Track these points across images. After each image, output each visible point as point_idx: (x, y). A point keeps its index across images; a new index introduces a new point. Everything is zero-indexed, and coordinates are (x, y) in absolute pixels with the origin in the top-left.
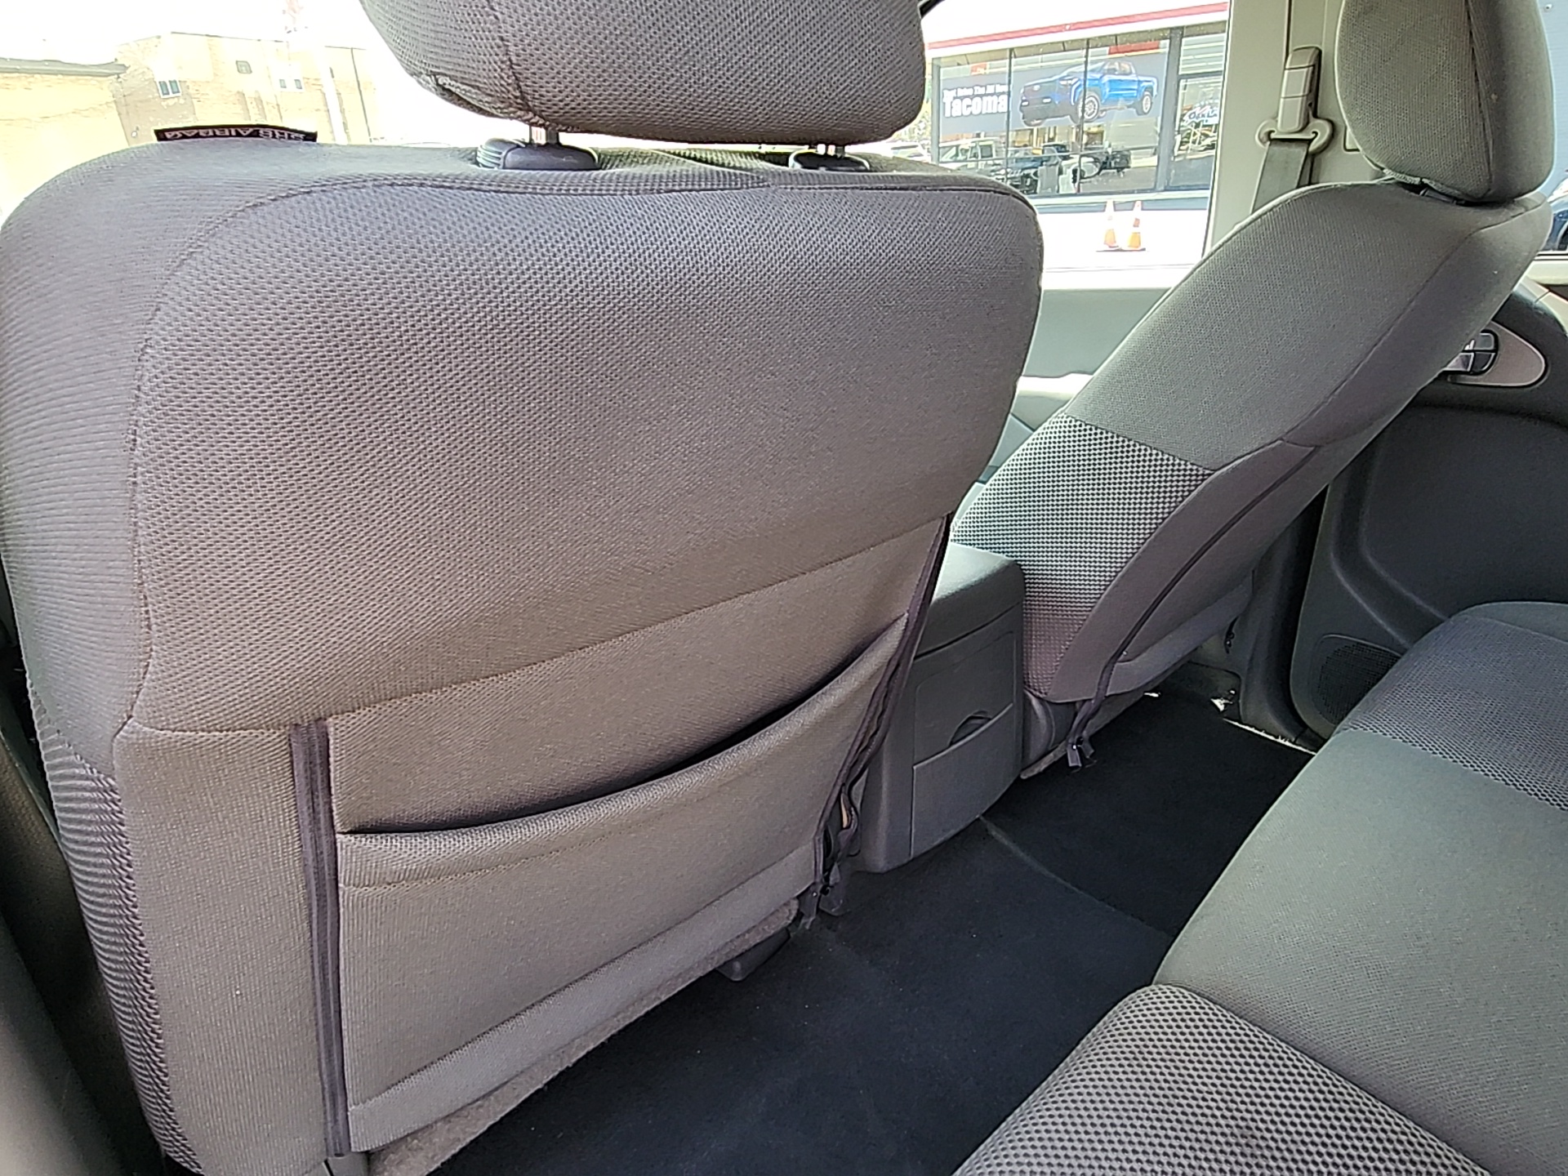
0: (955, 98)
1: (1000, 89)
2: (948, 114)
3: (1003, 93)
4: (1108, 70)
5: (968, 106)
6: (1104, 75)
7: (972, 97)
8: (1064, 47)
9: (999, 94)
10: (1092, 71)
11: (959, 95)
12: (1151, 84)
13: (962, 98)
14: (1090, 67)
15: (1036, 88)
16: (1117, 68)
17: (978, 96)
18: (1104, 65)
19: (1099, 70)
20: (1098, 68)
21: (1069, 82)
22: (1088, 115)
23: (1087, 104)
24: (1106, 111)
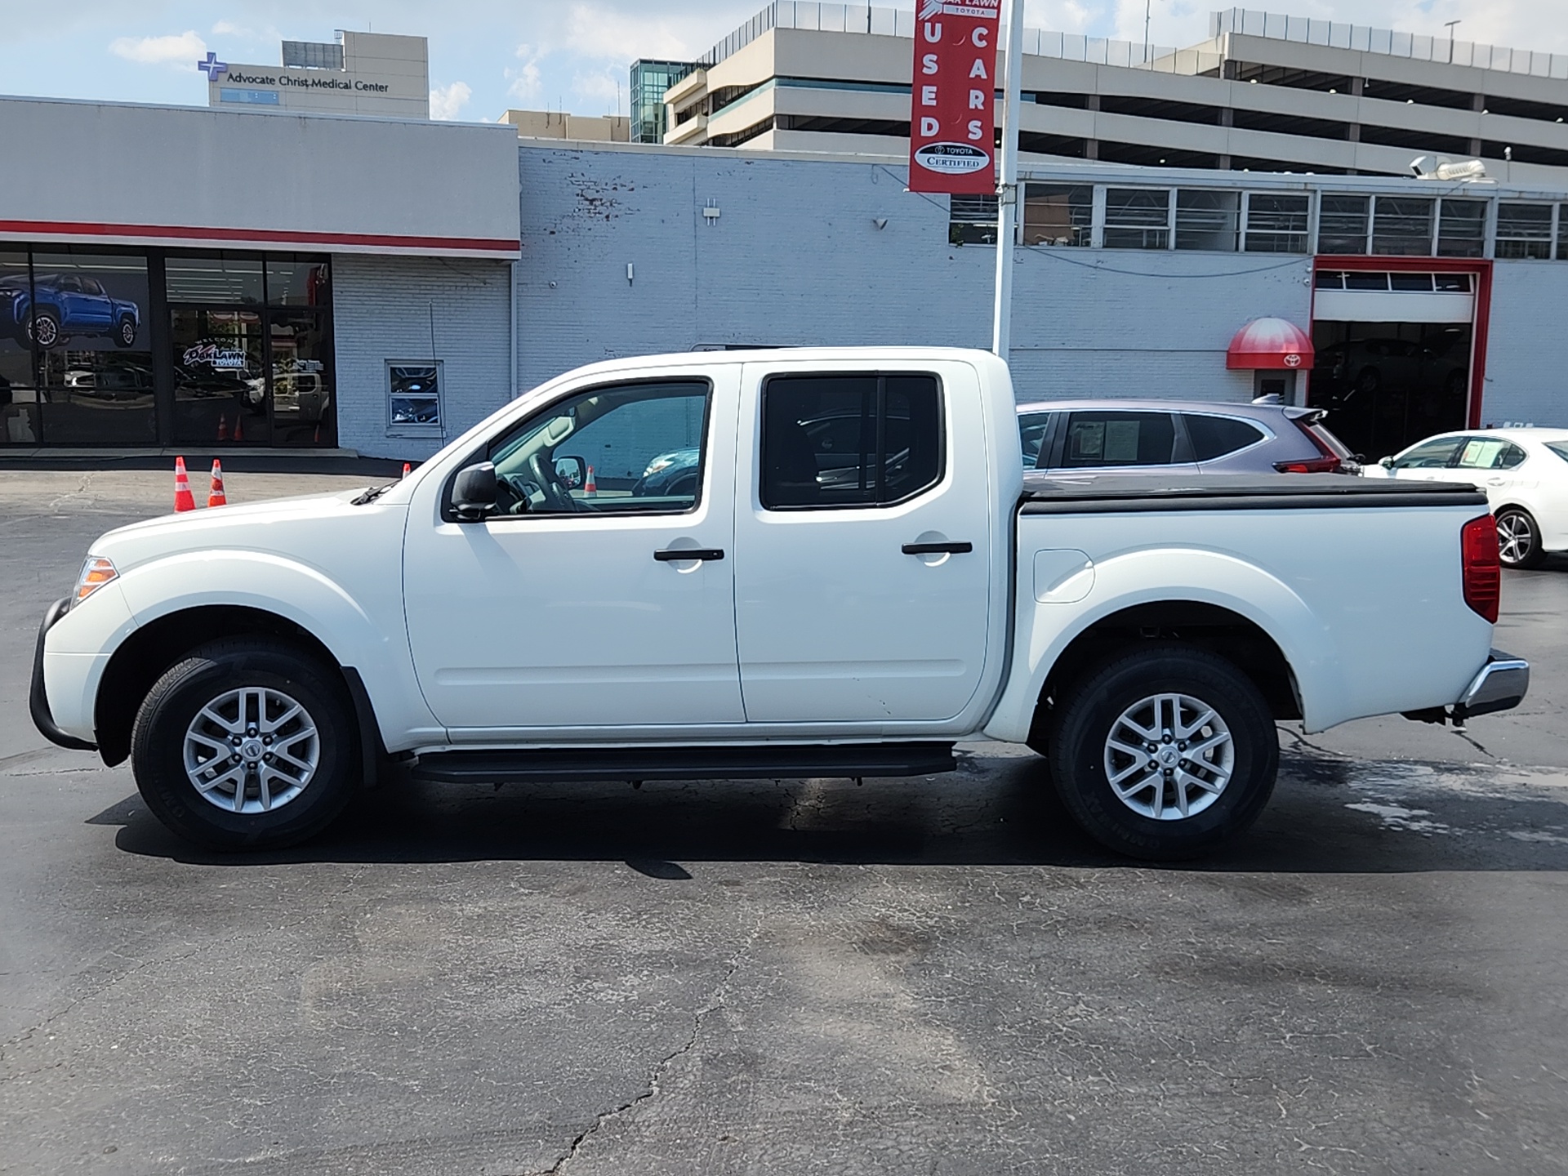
4: (65, 285)
6: (61, 290)
10: (43, 283)
12: (130, 309)
14: (37, 278)
16: (79, 284)
18: (57, 279)
19: (53, 283)
20: (49, 280)
21: (9, 293)
22: (44, 340)
23: (39, 325)
24: (69, 336)
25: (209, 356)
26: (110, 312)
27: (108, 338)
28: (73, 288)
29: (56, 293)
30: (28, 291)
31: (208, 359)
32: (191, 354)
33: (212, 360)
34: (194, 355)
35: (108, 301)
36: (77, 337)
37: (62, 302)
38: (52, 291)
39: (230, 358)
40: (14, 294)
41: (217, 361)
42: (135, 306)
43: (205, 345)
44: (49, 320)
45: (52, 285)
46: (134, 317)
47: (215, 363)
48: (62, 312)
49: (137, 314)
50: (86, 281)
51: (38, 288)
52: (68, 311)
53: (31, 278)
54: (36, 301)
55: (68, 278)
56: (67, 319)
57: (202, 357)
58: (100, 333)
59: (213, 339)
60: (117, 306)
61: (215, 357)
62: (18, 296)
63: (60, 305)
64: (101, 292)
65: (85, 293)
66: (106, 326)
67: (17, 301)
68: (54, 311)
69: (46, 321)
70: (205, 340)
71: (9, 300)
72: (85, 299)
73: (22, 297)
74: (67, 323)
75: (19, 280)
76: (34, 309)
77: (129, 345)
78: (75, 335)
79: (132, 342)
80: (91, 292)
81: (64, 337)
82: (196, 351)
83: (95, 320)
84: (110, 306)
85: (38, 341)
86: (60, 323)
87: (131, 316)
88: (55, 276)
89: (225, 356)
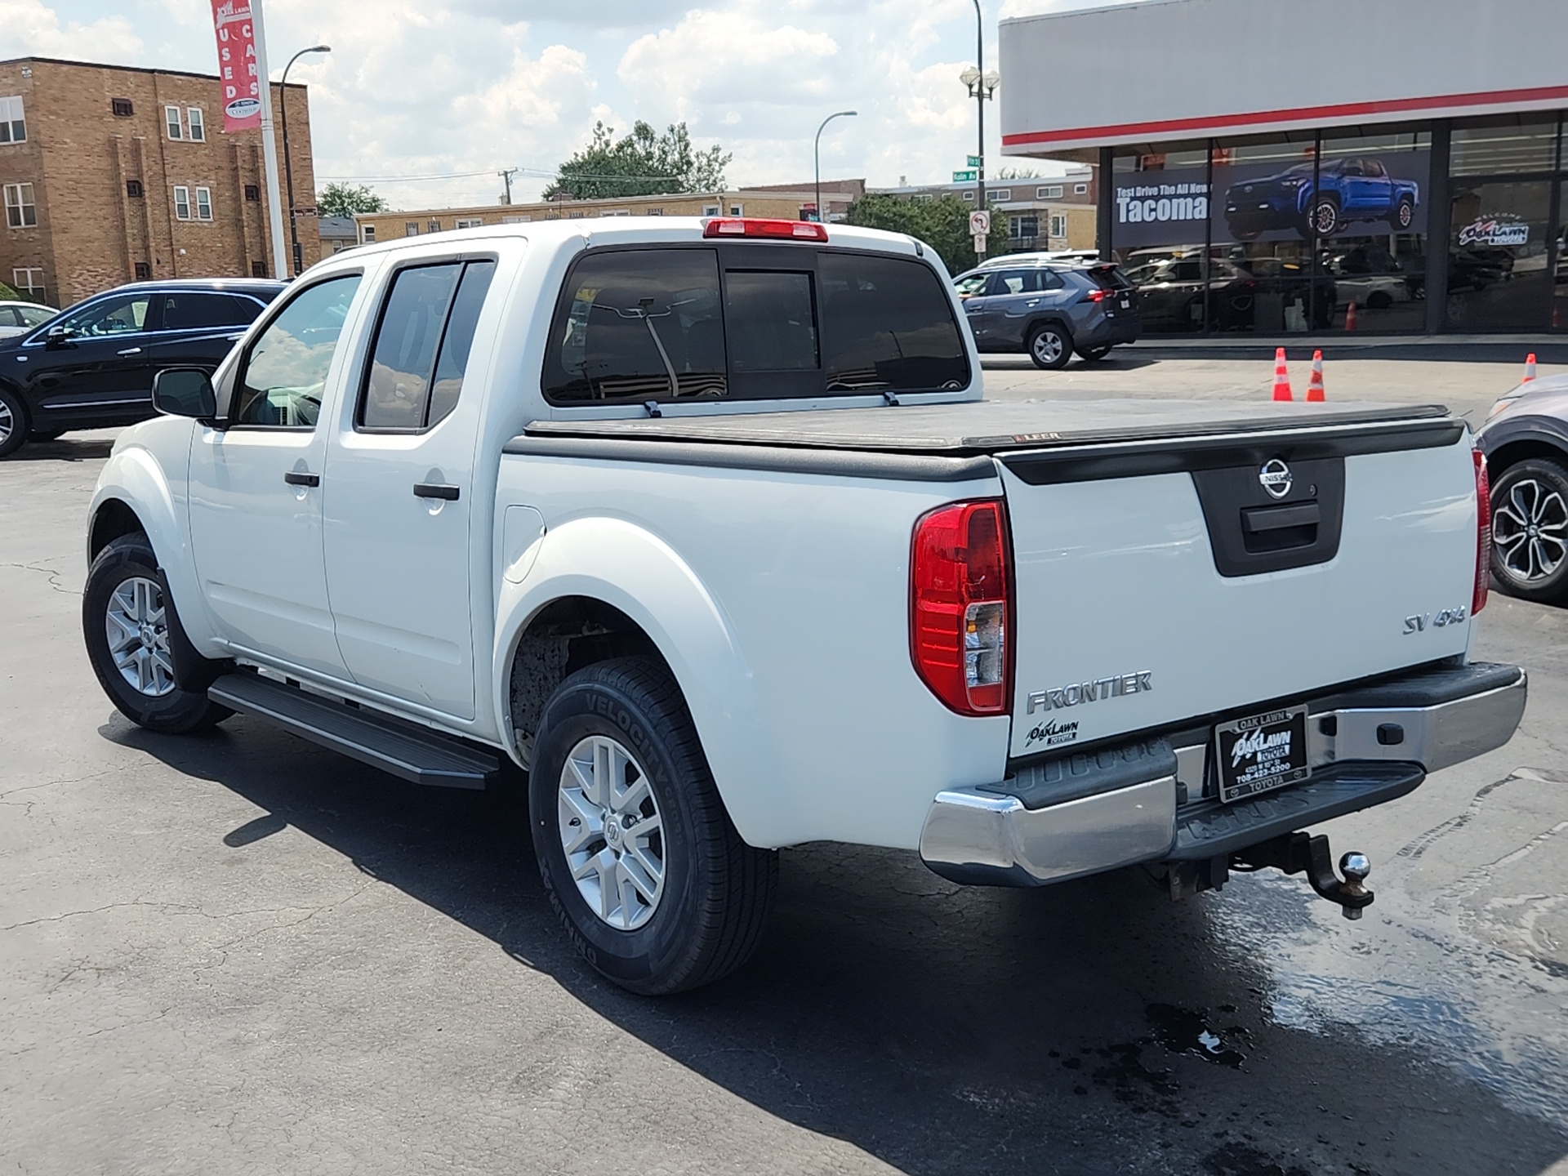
0: (1133, 199)
1: (1195, 189)
2: (1123, 219)
3: (1201, 195)
4: (1348, 169)
5: (1151, 210)
6: (1344, 175)
7: (1156, 198)
8: (1288, 137)
9: (1194, 196)
10: (1327, 170)
11: (1138, 195)
12: (1410, 189)
13: (1143, 199)
14: (1322, 165)
15: (1248, 188)
16: (1362, 167)
17: (1164, 197)
18: (1342, 163)
19: (1336, 169)
20: (1333, 166)
21: (1294, 183)
22: (1323, 228)
23: (1320, 212)
24: (1347, 222)
25: (1487, 233)
26: (1389, 193)
27: (1385, 222)
28: (1355, 171)
29: (1339, 178)
30: (1312, 179)
31: (1486, 238)
32: (1468, 233)
33: (1490, 238)
34: (1471, 234)
35: (1389, 182)
36: (1356, 222)
37: (1344, 187)
38: (1335, 177)
39: (1510, 233)
40: (1300, 183)
41: (1496, 238)
42: (1415, 185)
43: (1484, 222)
44: (1329, 207)
45: (1336, 171)
46: (1413, 196)
47: (1493, 241)
48: (1343, 198)
49: (1416, 193)
50: (1369, 163)
51: (1322, 175)
52: (1349, 196)
53: (1317, 165)
54: (1320, 188)
55: (1351, 162)
56: (1347, 204)
57: (1479, 235)
58: (1377, 217)
59: (1493, 214)
60: (1397, 186)
61: (1494, 235)
62: (1303, 185)
63: (1341, 191)
64: (1382, 173)
65: (1367, 176)
66: (1383, 210)
67: (1302, 189)
68: (1335, 197)
69: (1326, 208)
70: (1485, 217)
71: (1295, 189)
72: (1366, 183)
73: (1306, 186)
74: (1347, 209)
75: (1305, 169)
76: (1317, 196)
77: (1405, 228)
78: (1352, 221)
79: (1409, 225)
80: (1373, 174)
81: (1342, 223)
82: (1474, 229)
83: (1375, 203)
84: (1390, 187)
85: (1317, 229)
86: (1340, 208)
87: (1409, 196)
88: (1340, 160)
89: (1504, 233)
